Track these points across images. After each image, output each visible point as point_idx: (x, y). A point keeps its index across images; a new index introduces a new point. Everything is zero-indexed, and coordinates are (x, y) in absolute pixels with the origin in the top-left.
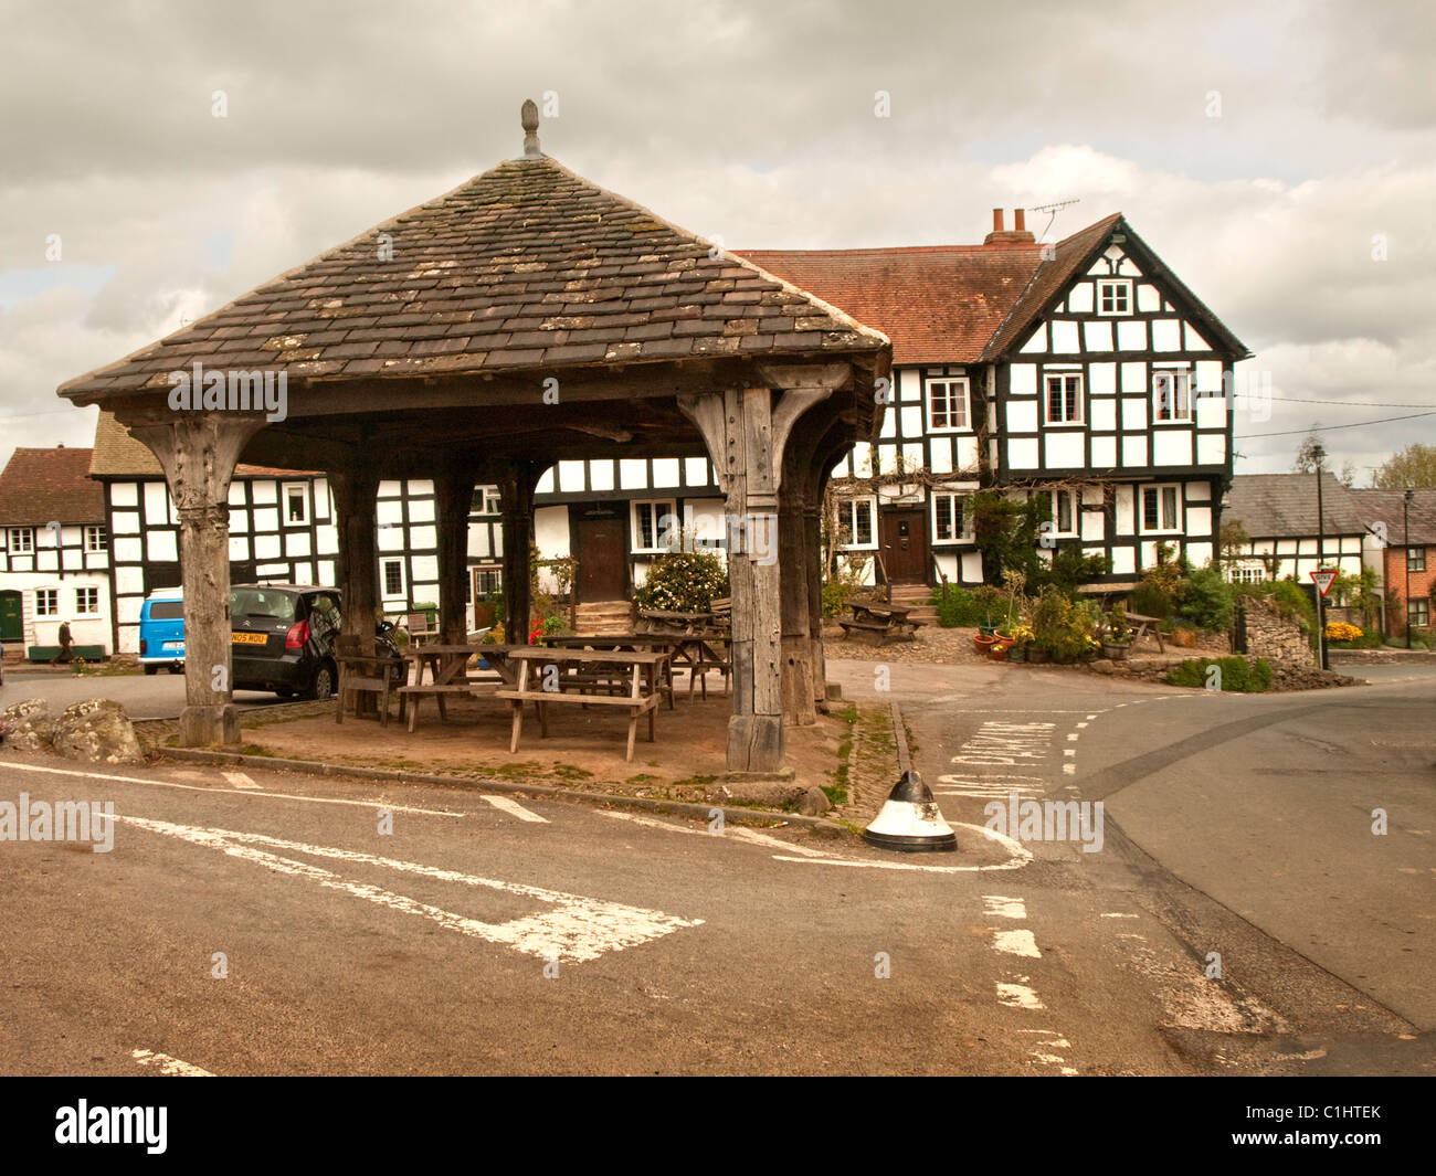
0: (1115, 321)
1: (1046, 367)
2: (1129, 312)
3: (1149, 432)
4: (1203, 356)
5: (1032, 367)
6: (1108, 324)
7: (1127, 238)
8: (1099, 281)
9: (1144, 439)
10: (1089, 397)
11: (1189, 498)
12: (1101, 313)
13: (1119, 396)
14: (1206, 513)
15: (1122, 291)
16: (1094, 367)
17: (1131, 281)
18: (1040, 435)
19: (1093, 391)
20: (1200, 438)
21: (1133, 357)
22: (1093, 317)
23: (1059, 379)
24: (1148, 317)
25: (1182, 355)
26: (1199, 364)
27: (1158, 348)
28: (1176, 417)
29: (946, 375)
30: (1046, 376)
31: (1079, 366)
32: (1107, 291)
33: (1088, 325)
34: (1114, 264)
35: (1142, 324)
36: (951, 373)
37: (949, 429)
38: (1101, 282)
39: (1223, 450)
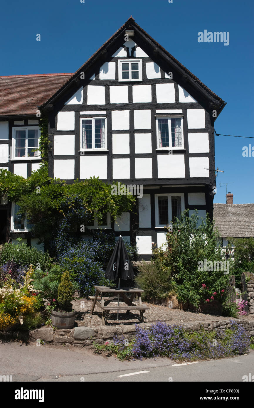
0: (130, 85)
1: (82, 113)
2: (140, 79)
3: (154, 155)
4: (192, 106)
5: (72, 114)
6: (126, 88)
7: (135, 32)
8: (119, 60)
9: (150, 160)
10: (111, 132)
11: (190, 203)
12: (121, 79)
13: (132, 131)
14: (203, 213)
15: (135, 66)
16: (114, 113)
17: (141, 60)
18: (76, 157)
19: (114, 128)
20: (191, 159)
21: (142, 106)
22: (116, 83)
23: (91, 121)
24: (153, 83)
25: (177, 105)
26: (189, 111)
27: (160, 101)
28: (173, 145)
29: (26, 125)
30: (81, 119)
31: (104, 113)
32: (125, 67)
33: (112, 88)
35: (149, 87)
36: (29, 123)
37: (26, 158)
38: (121, 61)
39: (208, 168)
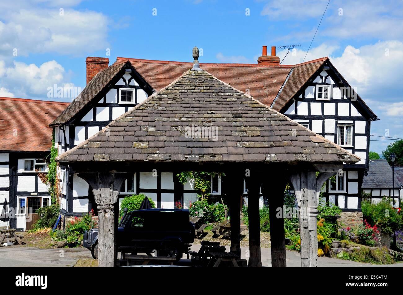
0: (323, 102)
2: (329, 99)
4: (358, 119)
6: (320, 104)
7: (330, 68)
11: (349, 178)
12: (317, 99)
13: (323, 134)
14: (356, 184)
15: (326, 90)
16: (314, 122)
17: (330, 86)
21: (330, 117)
22: (314, 100)
24: (336, 101)
25: (350, 118)
26: (357, 122)
27: (340, 114)
28: (346, 144)
31: (308, 121)
32: (320, 90)
33: (312, 104)
34: (324, 78)
35: (334, 104)
38: (318, 86)
39: (365, 159)
